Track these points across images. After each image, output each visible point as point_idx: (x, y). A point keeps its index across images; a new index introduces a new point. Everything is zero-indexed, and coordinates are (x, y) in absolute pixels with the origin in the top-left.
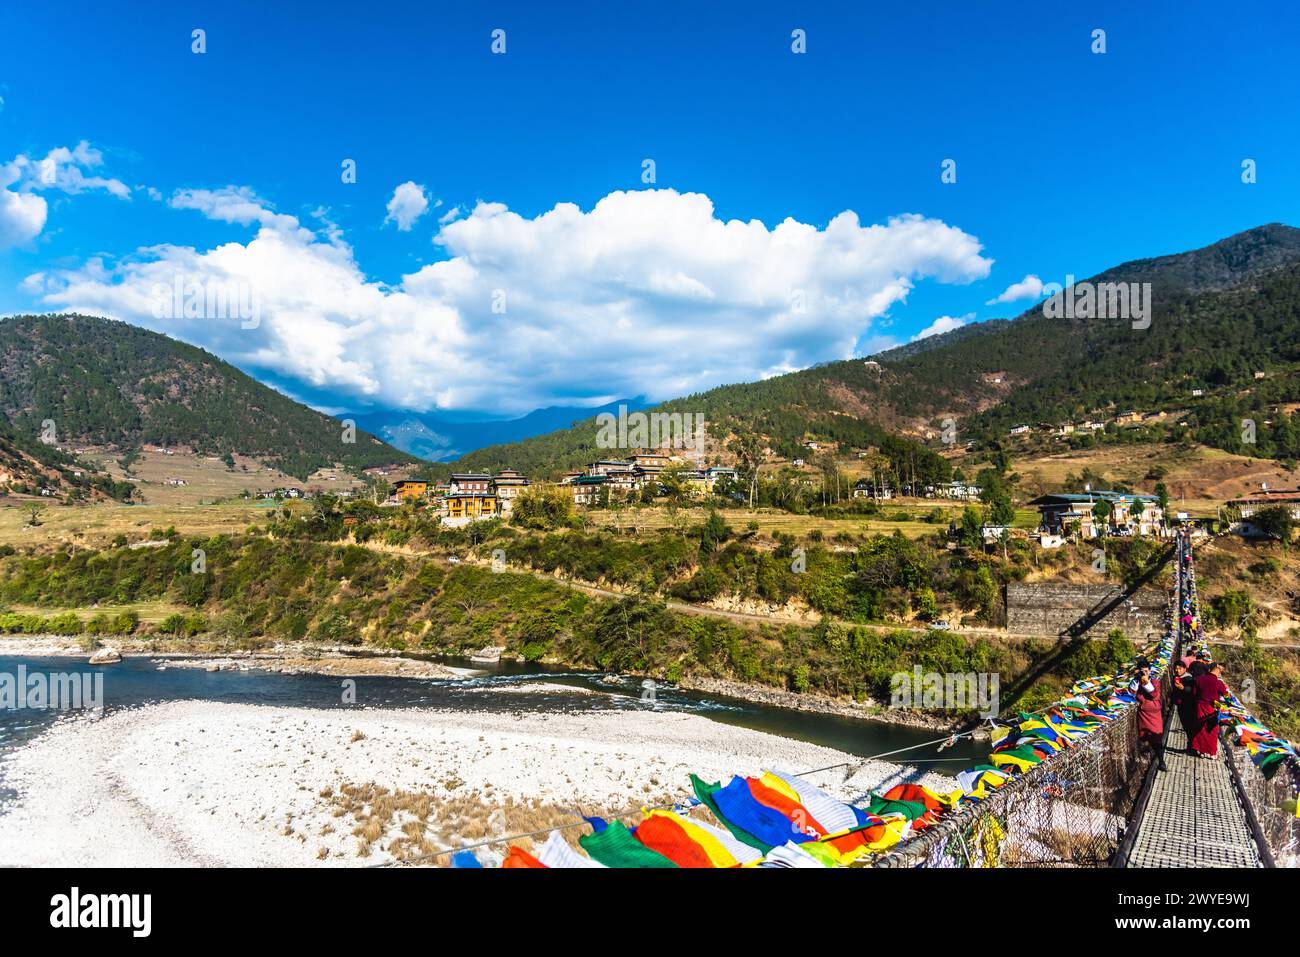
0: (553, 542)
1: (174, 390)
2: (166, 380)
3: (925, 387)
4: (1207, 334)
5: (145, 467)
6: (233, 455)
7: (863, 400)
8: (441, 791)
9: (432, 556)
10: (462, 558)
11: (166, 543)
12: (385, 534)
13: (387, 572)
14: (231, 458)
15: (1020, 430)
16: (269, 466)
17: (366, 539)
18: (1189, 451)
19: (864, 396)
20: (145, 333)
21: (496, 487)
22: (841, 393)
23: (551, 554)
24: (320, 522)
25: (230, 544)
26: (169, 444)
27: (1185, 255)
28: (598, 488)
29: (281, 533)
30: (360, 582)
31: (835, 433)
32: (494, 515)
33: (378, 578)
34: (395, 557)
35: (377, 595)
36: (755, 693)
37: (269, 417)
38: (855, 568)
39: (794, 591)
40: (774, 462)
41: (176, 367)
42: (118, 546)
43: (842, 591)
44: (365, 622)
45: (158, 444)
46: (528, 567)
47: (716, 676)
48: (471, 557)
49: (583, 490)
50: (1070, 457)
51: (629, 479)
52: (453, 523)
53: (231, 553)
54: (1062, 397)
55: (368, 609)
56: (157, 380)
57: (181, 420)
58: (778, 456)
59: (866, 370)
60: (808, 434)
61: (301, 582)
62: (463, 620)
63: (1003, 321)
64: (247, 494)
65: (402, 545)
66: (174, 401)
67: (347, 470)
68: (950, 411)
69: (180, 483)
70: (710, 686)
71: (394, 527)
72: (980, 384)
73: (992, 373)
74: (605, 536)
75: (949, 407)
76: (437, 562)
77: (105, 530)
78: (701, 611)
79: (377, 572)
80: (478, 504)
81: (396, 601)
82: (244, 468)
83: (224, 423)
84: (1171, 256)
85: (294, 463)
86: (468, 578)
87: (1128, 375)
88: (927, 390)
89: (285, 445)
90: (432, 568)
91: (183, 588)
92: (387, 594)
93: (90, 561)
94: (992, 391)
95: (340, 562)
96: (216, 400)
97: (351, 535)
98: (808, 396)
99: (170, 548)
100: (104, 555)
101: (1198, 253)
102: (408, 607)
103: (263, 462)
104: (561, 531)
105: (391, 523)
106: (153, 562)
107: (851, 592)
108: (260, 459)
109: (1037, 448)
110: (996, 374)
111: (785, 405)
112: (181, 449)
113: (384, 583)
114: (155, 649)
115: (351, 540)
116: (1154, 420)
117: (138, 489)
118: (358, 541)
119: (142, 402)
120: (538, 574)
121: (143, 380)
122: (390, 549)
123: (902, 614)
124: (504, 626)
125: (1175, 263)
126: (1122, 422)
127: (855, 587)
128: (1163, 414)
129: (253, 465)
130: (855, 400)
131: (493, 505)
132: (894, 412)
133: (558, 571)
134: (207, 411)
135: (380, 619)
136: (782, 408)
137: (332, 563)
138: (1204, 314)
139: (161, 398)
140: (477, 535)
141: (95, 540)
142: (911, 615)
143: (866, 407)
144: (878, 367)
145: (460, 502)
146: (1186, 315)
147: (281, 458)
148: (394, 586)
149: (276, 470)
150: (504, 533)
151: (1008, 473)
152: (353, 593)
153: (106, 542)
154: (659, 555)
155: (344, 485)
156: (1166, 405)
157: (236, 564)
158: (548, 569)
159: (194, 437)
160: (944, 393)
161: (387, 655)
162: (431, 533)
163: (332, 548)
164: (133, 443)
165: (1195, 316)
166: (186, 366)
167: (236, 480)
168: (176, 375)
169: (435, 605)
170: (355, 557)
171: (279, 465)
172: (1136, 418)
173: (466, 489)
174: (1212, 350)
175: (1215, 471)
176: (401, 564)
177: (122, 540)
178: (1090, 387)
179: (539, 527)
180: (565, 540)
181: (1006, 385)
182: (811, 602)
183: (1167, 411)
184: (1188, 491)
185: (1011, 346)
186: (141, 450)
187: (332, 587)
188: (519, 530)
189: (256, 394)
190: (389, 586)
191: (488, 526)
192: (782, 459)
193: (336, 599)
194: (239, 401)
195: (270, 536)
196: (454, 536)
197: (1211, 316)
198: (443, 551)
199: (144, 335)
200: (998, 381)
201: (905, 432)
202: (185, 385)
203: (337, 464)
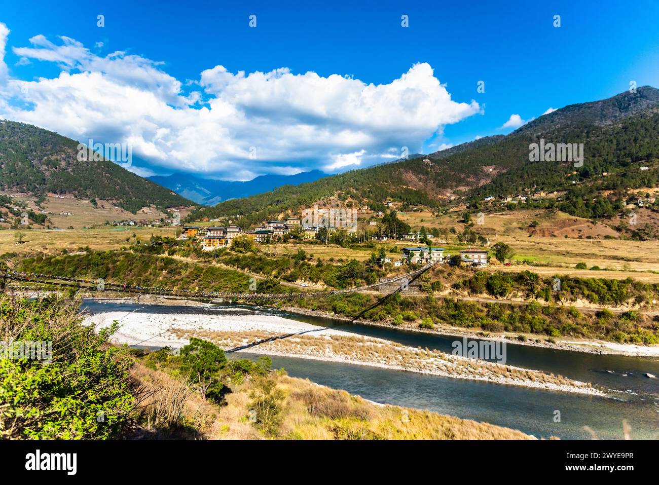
0: (245, 258)
1: (63, 164)
2: (59, 158)
3: (453, 173)
4: (592, 150)
5: (49, 205)
6: (96, 199)
7: (420, 180)
8: (197, 330)
9: (199, 262)
10: (211, 263)
11: (85, 253)
12: (180, 253)
13: (181, 268)
14: (95, 201)
15: (489, 199)
16: (116, 206)
17: (172, 255)
18: (553, 214)
19: (421, 178)
20: (46, 132)
21: (226, 233)
22: (410, 176)
23: (243, 263)
24: (153, 247)
25: (115, 255)
26: (61, 193)
27: (597, 102)
28: (266, 236)
29: (136, 250)
30: (170, 272)
31: (402, 197)
32: (224, 246)
33: (178, 270)
34: (185, 262)
35: (177, 277)
36: (302, 311)
37: (115, 179)
38: (340, 271)
39: (320, 279)
40: (367, 213)
41: (64, 151)
42: (64, 254)
43: (335, 279)
44: (173, 287)
45: (55, 193)
46: (235, 267)
47: (292, 306)
48: (214, 263)
49: (260, 236)
50: (502, 215)
51: (282, 230)
52: (207, 249)
53: (116, 258)
54: (516, 181)
55: (174, 282)
56: (53, 158)
57: (67, 180)
58: (371, 210)
59: (423, 164)
60: (388, 198)
61: (147, 272)
62: (210, 287)
63: (502, 136)
64: (108, 223)
65: (187, 257)
66: (63, 170)
67: (157, 208)
68: (464, 186)
69: (69, 214)
70: (290, 309)
71: (184, 250)
72: (481, 172)
73: (489, 166)
74: (264, 256)
75: (464, 184)
76: (201, 265)
77: (55, 246)
78: (291, 285)
79: (177, 268)
80: (218, 242)
81: (185, 279)
82: (103, 206)
83: (91, 182)
84: (591, 103)
85: (130, 204)
86: (212, 271)
87: (550, 170)
88: (454, 174)
89: (124, 194)
90: (199, 267)
91: (96, 273)
92: (181, 277)
93: (53, 260)
94: (488, 175)
95: (162, 264)
96: (86, 170)
97: (166, 253)
98: (392, 178)
99: (88, 256)
100: (58, 258)
101: (604, 102)
102: (189, 282)
103: (113, 204)
104: (249, 254)
105: (183, 248)
106: (81, 261)
107: (338, 279)
108: (111, 202)
109: (493, 209)
110: (490, 167)
111: (379, 182)
112: (68, 196)
113: (180, 272)
114: (93, 296)
115: (166, 255)
116: (551, 195)
117: (49, 218)
118: (169, 255)
119: (46, 170)
120: (239, 271)
121: (46, 158)
122: (182, 259)
123: (351, 286)
124: (225, 289)
125: (592, 107)
126: (536, 196)
127: (339, 278)
128: (555, 193)
129: (107, 205)
130: (416, 180)
131: (224, 242)
132: (435, 185)
133: (246, 269)
134: (81, 175)
135: (179, 286)
136: (377, 184)
137: (159, 264)
138: (593, 139)
139: (56, 168)
140: (217, 255)
141: (53, 251)
142: (354, 287)
143: (421, 184)
144: (430, 162)
145: (210, 240)
146: (585, 139)
147: (122, 201)
148: (184, 273)
149: (120, 208)
150: (227, 254)
151: (470, 222)
152: (168, 276)
153: (58, 252)
154: (280, 264)
155: (156, 216)
156: (558, 188)
157: (118, 263)
158: (243, 269)
159: (75, 190)
160: (463, 176)
161: (182, 299)
162: (198, 253)
163: (159, 257)
164: (41, 192)
165: (588, 139)
166: (69, 151)
167: (99, 213)
168: (64, 156)
169: (200, 281)
170: (168, 262)
171: (121, 205)
172: (543, 194)
173: (214, 233)
174: (591, 159)
175: (560, 224)
176: (187, 265)
177: (65, 252)
178: (530, 176)
179: (241, 252)
180: (249, 257)
181: (495, 172)
182: (325, 282)
183: (558, 191)
184: (546, 233)
185: (500, 152)
186: (46, 196)
187: (159, 274)
188: (233, 253)
189: (107, 167)
190: (182, 273)
191: (221, 251)
192: (372, 211)
193: (161, 278)
194: (99, 170)
195: (132, 251)
196: (207, 254)
197: (596, 140)
198: (203, 260)
199: (45, 133)
200: (491, 170)
201: (440, 196)
202: (69, 161)
203: (152, 205)
